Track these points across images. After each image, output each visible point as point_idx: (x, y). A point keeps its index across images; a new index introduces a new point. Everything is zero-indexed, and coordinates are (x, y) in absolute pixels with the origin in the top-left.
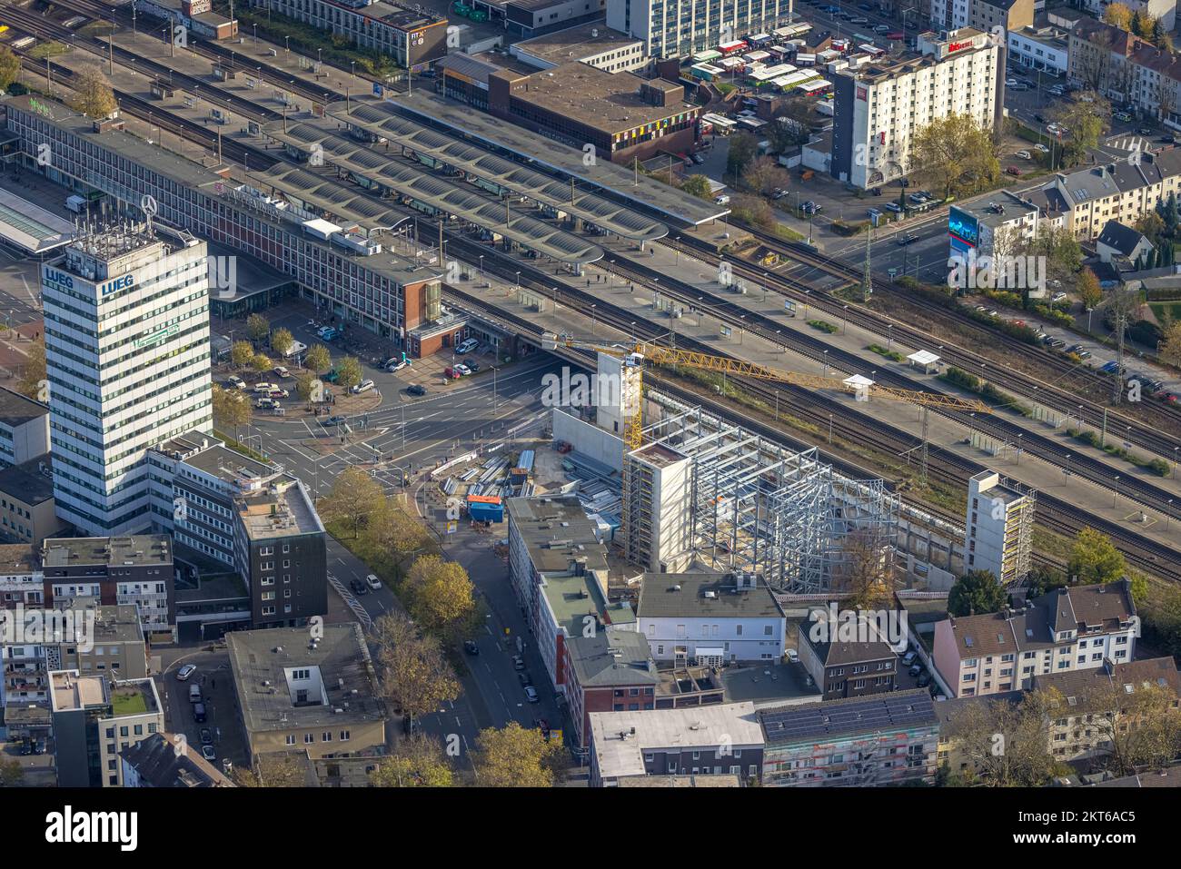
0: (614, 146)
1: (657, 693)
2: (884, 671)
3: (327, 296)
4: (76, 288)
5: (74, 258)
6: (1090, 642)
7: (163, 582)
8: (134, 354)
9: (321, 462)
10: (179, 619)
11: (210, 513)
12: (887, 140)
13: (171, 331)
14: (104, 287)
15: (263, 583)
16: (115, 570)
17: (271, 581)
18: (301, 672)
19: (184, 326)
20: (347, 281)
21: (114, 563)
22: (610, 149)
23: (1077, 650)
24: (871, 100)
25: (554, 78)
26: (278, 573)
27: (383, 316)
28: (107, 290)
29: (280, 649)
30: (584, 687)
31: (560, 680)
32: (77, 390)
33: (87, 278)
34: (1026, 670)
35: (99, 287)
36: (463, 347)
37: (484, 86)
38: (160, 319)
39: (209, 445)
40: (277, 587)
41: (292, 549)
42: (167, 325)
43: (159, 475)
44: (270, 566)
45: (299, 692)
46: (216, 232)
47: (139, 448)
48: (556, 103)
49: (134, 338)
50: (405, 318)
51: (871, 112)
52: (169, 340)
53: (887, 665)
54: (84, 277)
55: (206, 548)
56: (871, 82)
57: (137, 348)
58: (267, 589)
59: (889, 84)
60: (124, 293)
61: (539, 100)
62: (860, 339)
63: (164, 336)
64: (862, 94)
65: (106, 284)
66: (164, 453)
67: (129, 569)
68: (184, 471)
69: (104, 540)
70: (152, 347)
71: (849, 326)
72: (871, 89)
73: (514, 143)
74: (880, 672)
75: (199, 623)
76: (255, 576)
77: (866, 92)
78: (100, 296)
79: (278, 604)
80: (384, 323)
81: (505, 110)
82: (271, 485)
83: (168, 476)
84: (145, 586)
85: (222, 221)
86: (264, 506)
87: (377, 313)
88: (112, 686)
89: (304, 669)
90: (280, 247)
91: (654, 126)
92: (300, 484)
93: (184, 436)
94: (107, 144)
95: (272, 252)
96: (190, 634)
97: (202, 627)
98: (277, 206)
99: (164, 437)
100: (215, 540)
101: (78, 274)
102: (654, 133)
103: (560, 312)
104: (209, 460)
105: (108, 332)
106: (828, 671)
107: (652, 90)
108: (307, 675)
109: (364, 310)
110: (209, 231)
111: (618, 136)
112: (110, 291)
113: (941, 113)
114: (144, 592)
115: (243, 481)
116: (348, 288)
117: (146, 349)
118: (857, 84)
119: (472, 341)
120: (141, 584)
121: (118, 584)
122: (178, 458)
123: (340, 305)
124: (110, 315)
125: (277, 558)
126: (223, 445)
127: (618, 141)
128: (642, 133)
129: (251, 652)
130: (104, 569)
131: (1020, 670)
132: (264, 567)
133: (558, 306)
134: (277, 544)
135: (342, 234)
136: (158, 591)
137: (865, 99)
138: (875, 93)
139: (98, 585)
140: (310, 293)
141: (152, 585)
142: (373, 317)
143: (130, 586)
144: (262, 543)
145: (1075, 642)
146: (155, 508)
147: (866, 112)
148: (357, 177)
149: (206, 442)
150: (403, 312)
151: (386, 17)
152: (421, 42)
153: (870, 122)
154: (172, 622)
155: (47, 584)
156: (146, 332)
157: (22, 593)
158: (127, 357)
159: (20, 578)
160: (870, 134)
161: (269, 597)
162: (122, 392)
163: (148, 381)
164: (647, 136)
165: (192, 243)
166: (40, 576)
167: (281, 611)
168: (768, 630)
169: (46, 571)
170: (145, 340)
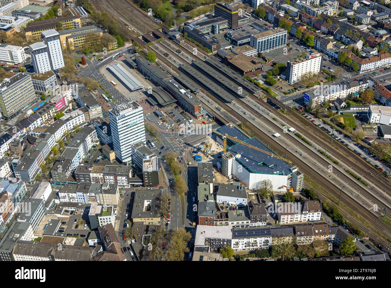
1: (215, 218)
4: (113, 117)
6: (311, 214)
8: (127, 129)
9: (171, 143)
12: (296, 75)
19: (138, 123)
21: (117, 173)
22: (243, 74)
23: (308, 215)
24: (294, 67)
25: (237, 57)
26: (148, 177)
27: (191, 110)
30: (199, 216)
34: (296, 218)
35: (117, 117)
38: (132, 122)
40: (149, 180)
42: (134, 123)
48: (236, 63)
49: (126, 126)
51: (293, 70)
52: (134, 125)
53: (265, 216)
58: (146, 180)
59: (298, 64)
60: (123, 118)
61: (233, 62)
64: (292, 66)
65: (119, 116)
67: (119, 174)
69: (117, 166)
70: (131, 127)
72: (294, 65)
73: (226, 71)
74: (263, 217)
75: (134, 184)
76: (144, 177)
78: (117, 119)
79: (149, 182)
81: (227, 64)
82: (151, 157)
86: (148, 162)
89: (149, 200)
91: (253, 69)
92: (157, 157)
93: (139, 142)
94: (150, 68)
96: (132, 186)
98: (176, 85)
101: (115, 113)
104: (141, 149)
106: (251, 216)
107: (254, 61)
111: (245, 71)
112: (120, 118)
113: (308, 71)
114: (122, 178)
117: (129, 128)
118: (291, 64)
119: (207, 116)
121: (118, 177)
124: (120, 122)
126: (145, 145)
129: (139, 195)
130: (115, 174)
131: (295, 218)
132: (146, 176)
133: (225, 110)
134: (148, 172)
135: (186, 93)
139: (114, 177)
141: (124, 178)
143: (120, 177)
144: (145, 172)
145: (308, 214)
149: (142, 145)
150: (194, 110)
151: (210, 42)
152: (215, 47)
153: (293, 72)
154: (129, 184)
155: (104, 176)
156: (129, 125)
157: (99, 177)
158: (125, 129)
159: (98, 174)
160: (293, 74)
161: (147, 181)
162: (124, 136)
163: (130, 133)
164: (251, 71)
165: (140, 107)
166: (102, 174)
167: (150, 184)
168: (244, 200)
169: (104, 174)
170: (129, 126)
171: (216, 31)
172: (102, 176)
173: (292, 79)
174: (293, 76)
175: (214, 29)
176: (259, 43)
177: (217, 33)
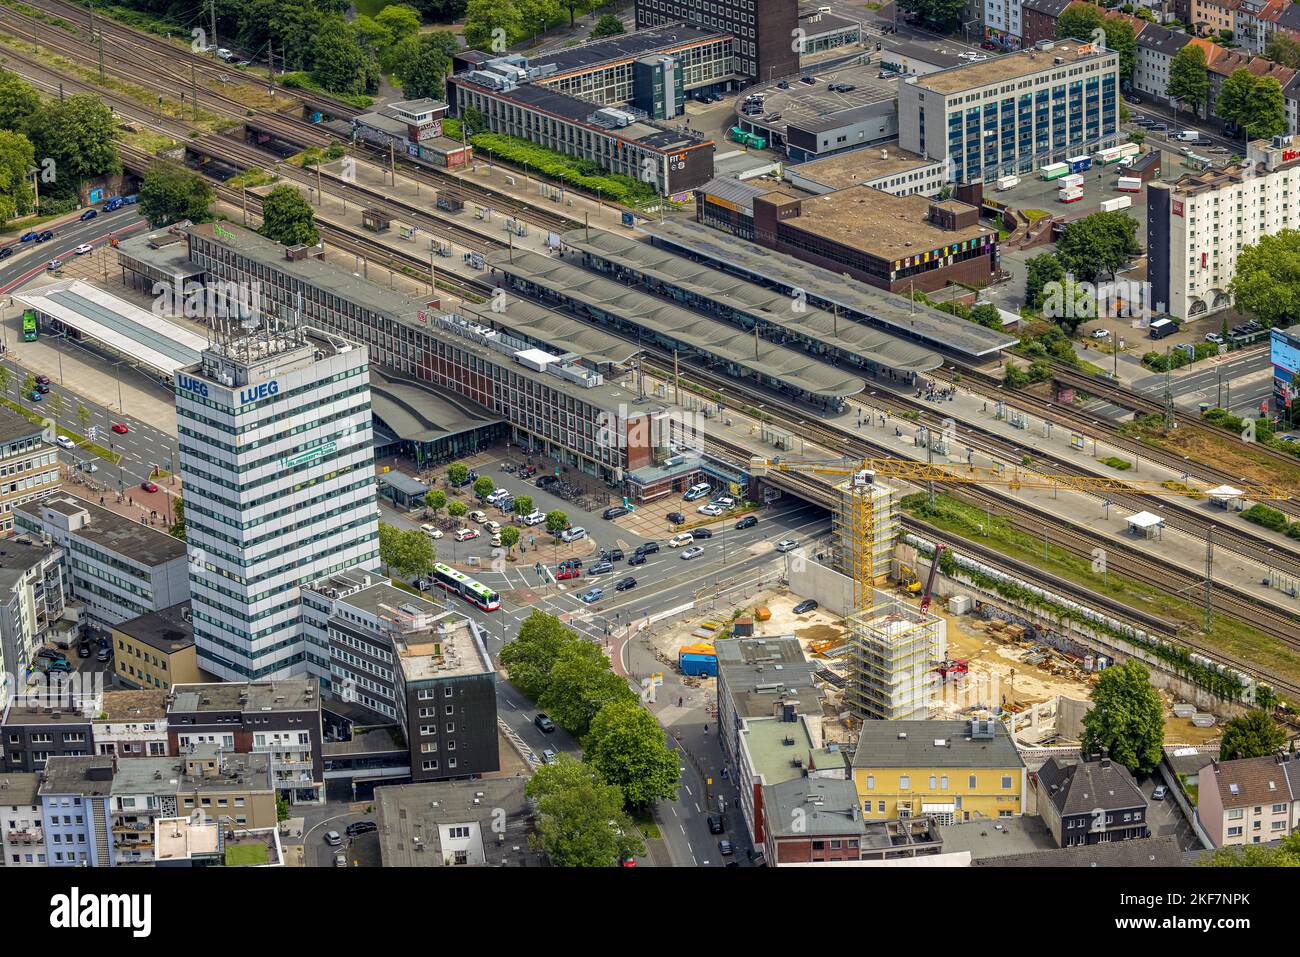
0: (892, 273)
1: (863, 845)
2: (1132, 822)
3: (543, 437)
4: (212, 396)
5: (212, 364)
7: (307, 732)
8: (281, 474)
9: (517, 614)
10: (328, 775)
11: (368, 657)
12: (1210, 262)
13: (327, 448)
14: (242, 394)
15: (423, 733)
16: (250, 717)
17: (432, 730)
18: (459, 830)
20: (564, 418)
21: (251, 709)
22: (888, 277)
24: (1188, 214)
25: (831, 202)
26: (440, 721)
27: (605, 457)
28: (246, 397)
29: (435, 804)
30: (777, 838)
31: (760, 838)
32: (216, 516)
33: (225, 385)
35: (237, 393)
36: (692, 492)
37: (749, 213)
38: (312, 435)
39: (373, 582)
40: (440, 738)
41: (456, 692)
42: (321, 443)
43: (314, 617)
44: (431, 712)
45: (457, 853)
46: (420, 369)
47: (290, 585)
48: (829, 228)
49: (280, 455)
50: (627, 458)
51: (1189, 228)
52: (325, 459)
53: (1136, 814)
54: (221, 383)
55: (367, 700)
56: (1190, 194)
57: (285, 467)
58: (428, 740)
59: (1210, 196)
60: (268, 402)
61: (810, 225)
62: (1154, 476)
63: (319, 455)
64: (1179, 209)
65: (245, 389)
66: (320, 592)
67: (266, 716)
68: (340, 611)
69: (242, 685)
70: (303, 467)
71: (1143, 462)
72: (1189, 202)
74: (1128, 823)
75: (350, 780)
76: (414, 724)
77: (1182, 205)
78: (237, 403)
79: (441, 756)
80: (605, 465)
81: (772, 239)
82: (439, 623)
83: (323, 618)
84: (286, 736)
85: (427, 356)
86: (427, 645)
87: (597, 453)
88: (230, 837)
89: (462, 826)
90: (490, 383)
91: (941, 252)
92: (473, 623)
93: (345, 574)
94: (300, 273)
95: (482, 389)
96: (339, 792)
97: (354, 786)
98: (487, 335)
99: (318, 575)
100: (375, 690)
101: (216, 380)
102: (941, 260)
103: (810, 451)
104: (368, 600)
105: (249, 447)
106: (1065, 821)
107: (942, 212)
108: (467, 833)
109: (582, 451)
110: (413, 369)
111: (898, 263)
112: (251, 399)
114: (285, 742)
115: (404, 618)
116: (565, 426)
117: (296, 469)
118: (1173, 197)
119: (703, 485)
120: (282, 734)
121: (255, 734)
122: (334, 595)
123: (558, 448)
124: (252, 427)
125: (438, 702)
126: (389, 584)
127: (898, 268)
128: (927, 260)
129: (402, 807)
130: (239, 717)
131: (1295, 823)
132: (424, 713)
133: (808, 444)
134: (438, 686)
135: (559, 365)
136: (301, 742)
137: (1181, 214)
138: (1193, 207)
139: (231, 734)
140: (524, 435)
141: (294, 735)
142: (593, 459)
143: (269, 736)
144: (420, 685)
146: (311, 657)
147: (1183, 230)
148: (592, 311)
149: (368, 579)
151: (642, 139)
152: (682, 166)
153: (1189, 241)
154: (318, 778)
155: (172, 733)
156: (296, 450)
157: (143, 743)
158: (273, 477)
159: (140, 726)
160: (1189, 255)
161: (431, 748)
162: (268, 518)
163: (299, 507)
164: (933, 264)
165: (348, 348)
166: (162, 724)
167: (444, 766)
168: (1007, 783)
169: (172, 718)
170: (294, 459)
171: (662, 97)
172: (165, 737)
173: (1188, 292)
174: (1188, 267)
175: (651, 89)
176: (956, 120)
177: (671, 111)
